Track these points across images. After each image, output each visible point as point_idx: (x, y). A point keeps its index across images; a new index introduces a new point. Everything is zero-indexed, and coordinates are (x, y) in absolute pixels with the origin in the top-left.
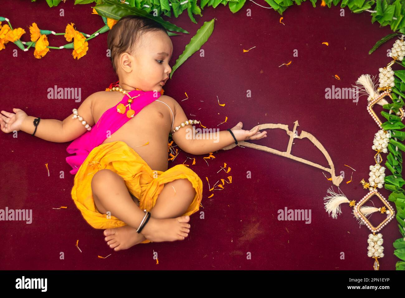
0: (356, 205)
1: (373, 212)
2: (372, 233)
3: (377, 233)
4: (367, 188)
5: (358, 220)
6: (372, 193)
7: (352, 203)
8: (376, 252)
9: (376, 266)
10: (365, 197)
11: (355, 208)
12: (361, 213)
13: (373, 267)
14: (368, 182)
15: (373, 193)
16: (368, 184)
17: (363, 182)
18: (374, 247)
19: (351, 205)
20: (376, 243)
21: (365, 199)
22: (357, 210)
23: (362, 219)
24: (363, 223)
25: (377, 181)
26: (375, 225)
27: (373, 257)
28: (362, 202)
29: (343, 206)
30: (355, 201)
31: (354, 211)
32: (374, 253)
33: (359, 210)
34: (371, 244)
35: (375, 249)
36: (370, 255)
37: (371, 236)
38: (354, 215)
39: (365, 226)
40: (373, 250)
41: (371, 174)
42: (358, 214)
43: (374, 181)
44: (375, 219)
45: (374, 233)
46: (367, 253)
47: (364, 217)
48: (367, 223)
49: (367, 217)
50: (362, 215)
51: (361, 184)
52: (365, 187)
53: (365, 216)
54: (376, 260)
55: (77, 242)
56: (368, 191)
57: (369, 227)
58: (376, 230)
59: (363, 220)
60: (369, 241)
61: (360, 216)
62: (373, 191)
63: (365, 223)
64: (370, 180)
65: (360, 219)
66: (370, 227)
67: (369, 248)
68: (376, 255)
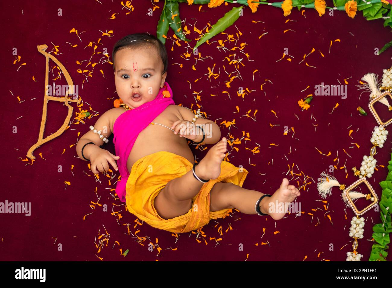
0: (345, 189)
1: (360, 197)
2: (356, 216)
3: (360, 217)
4: (358, 175)
5: (345, 202)
6: (361, 180)
7: (342, 187)
8: (357, 234)
9: (355, 245)
10: (354, 183)
11: (345, 191)
12: (348, 197)
13: (352, 246)
14: (359, 170)
16: (359, 172)
17: (354, 169)
18: (355, 228)
19: (341, 188)
20: (358, 225)
21: (354, 185)
22: (346, 194)
23: (349, 202)
24: (350, 205)
25: (367, 171)
26: (360, 209)
27: (353, 237)
28: (351, 187)
29: (335, 189)
30: (345, 186)
31: (343, 194)
32: (355, 234)
33: (348, 194)
34: (353, 225)
35: (356, 230)
36: (351, 235)
37: (355, 218)
38: (342, 198)
39: (350, 209)
40: (355, 231)
41: (363, 163)
42: (346, 198)
43: (365, 171)
44: (361, 203)
45: (358, 216)
46: (349, 233)
47: (351, 201)
48: (353, 206)
49: (353, 201)
50: (349, 198)
51: (353, 171)
52: (355, 174)
53: (352, 199)
54: (356, 240)
55: (96, 189)
56: (358, 178)
57: (354, 210)
58: (360, 213)
59: (350, 204)
60: (352, 222)
61: (347, 200)
62: (362, 179)
63: (351, 206)
64: (362, 168)
65: (347, 202)
66: (355, 210)
67: (351, 229)
68: (357, 236)
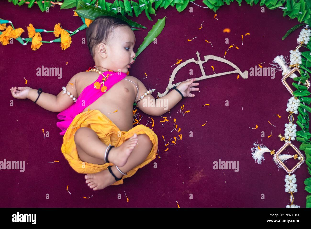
0: (275, 153)
1: (289, 158)
2: (288, 174)
3: (291, 174)
4: (283, 140)
5: (277, 164)
7: (272, 152)
8: (291, 188)
9: (292, 199)
10: (282, 147)
11: (275, 156)
12: (279, 160)
13: (290, 200)
14: (284, 136)
15: (288, 145)
16: (284, 138)
17: (280, 136)
18: (289, 184)
19: (271, 154)
20: (291, 182)
21: (282, 149)
22: (276, 158)
23: (280, 164)
24: (281, 167)
25: (290, 135)
26: (290, 168)
27: (289, 192)
28: (280, 151)
29: (266, 155)
30: (275, 151)
31: (274, 158)
32: (290, 189)
33: (278, 157)
34: (287, 182)
35: (290, 186)
36: (287, 190)
37: (287, 176)
38: (274, 161)
39: (282, 169)
40: (289, 187)
41: (286, 130)
42: (277, 160)
43: (288, 135)
44: (290, 163)
46: (285, 189)
47: (281, 162)
48: (284, 167)
49: (284, 163)
50: (280, 160)
51: (279, 138)
53: (283, 161)
54: (292, 194)
56: (284, 143)
57: (285, 170)
58: (291, 172)
59: (281, 165)
60: (286, 180)
61: (278, 162)
62: (288, 143)
63: (283, 167)
64: (285, 134)
65: (279, 164)
66: (287, 170)
67: (286, 185)
68: (292, 191)
